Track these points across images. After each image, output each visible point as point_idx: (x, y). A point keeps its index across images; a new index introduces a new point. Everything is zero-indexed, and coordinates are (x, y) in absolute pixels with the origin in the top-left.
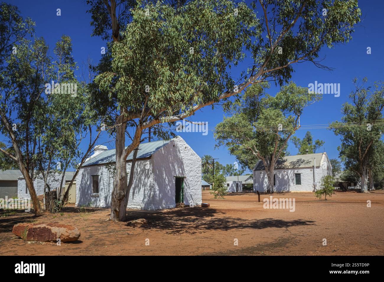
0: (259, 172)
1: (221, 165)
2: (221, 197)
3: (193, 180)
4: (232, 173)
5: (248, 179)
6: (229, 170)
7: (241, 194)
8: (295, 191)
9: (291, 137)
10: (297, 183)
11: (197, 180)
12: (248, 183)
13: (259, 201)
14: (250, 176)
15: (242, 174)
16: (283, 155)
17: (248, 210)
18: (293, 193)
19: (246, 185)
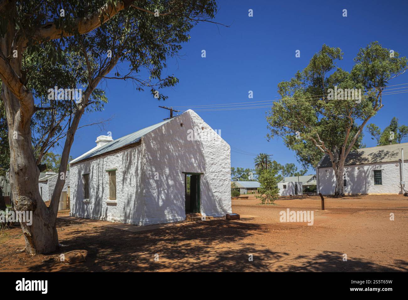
0: (324, 169)
1: (279, 164)
2: (271, 202)
3: (215, 178)
4: (292, 174)
5: (311, 180)
6: (289, 170)
7: (302, 198)
8: (374, 194)
9: (368, 124)
10: (376, 183)
11: (224, 178)
12: (311, 184)
13: (323, 208)
14: (313, 176)
15: (304, 174)
16: (358, 146)
17: (302, 227)
18: (370, 195)
19: (308, 187)
